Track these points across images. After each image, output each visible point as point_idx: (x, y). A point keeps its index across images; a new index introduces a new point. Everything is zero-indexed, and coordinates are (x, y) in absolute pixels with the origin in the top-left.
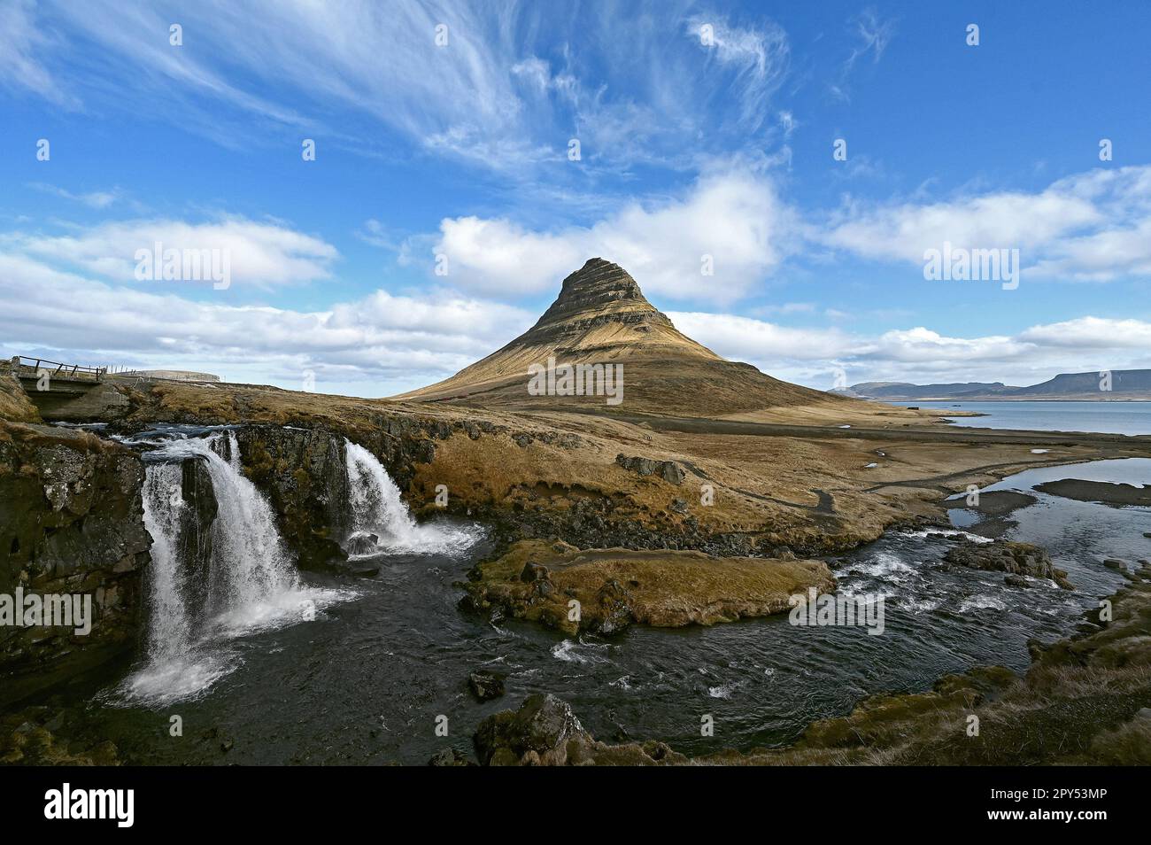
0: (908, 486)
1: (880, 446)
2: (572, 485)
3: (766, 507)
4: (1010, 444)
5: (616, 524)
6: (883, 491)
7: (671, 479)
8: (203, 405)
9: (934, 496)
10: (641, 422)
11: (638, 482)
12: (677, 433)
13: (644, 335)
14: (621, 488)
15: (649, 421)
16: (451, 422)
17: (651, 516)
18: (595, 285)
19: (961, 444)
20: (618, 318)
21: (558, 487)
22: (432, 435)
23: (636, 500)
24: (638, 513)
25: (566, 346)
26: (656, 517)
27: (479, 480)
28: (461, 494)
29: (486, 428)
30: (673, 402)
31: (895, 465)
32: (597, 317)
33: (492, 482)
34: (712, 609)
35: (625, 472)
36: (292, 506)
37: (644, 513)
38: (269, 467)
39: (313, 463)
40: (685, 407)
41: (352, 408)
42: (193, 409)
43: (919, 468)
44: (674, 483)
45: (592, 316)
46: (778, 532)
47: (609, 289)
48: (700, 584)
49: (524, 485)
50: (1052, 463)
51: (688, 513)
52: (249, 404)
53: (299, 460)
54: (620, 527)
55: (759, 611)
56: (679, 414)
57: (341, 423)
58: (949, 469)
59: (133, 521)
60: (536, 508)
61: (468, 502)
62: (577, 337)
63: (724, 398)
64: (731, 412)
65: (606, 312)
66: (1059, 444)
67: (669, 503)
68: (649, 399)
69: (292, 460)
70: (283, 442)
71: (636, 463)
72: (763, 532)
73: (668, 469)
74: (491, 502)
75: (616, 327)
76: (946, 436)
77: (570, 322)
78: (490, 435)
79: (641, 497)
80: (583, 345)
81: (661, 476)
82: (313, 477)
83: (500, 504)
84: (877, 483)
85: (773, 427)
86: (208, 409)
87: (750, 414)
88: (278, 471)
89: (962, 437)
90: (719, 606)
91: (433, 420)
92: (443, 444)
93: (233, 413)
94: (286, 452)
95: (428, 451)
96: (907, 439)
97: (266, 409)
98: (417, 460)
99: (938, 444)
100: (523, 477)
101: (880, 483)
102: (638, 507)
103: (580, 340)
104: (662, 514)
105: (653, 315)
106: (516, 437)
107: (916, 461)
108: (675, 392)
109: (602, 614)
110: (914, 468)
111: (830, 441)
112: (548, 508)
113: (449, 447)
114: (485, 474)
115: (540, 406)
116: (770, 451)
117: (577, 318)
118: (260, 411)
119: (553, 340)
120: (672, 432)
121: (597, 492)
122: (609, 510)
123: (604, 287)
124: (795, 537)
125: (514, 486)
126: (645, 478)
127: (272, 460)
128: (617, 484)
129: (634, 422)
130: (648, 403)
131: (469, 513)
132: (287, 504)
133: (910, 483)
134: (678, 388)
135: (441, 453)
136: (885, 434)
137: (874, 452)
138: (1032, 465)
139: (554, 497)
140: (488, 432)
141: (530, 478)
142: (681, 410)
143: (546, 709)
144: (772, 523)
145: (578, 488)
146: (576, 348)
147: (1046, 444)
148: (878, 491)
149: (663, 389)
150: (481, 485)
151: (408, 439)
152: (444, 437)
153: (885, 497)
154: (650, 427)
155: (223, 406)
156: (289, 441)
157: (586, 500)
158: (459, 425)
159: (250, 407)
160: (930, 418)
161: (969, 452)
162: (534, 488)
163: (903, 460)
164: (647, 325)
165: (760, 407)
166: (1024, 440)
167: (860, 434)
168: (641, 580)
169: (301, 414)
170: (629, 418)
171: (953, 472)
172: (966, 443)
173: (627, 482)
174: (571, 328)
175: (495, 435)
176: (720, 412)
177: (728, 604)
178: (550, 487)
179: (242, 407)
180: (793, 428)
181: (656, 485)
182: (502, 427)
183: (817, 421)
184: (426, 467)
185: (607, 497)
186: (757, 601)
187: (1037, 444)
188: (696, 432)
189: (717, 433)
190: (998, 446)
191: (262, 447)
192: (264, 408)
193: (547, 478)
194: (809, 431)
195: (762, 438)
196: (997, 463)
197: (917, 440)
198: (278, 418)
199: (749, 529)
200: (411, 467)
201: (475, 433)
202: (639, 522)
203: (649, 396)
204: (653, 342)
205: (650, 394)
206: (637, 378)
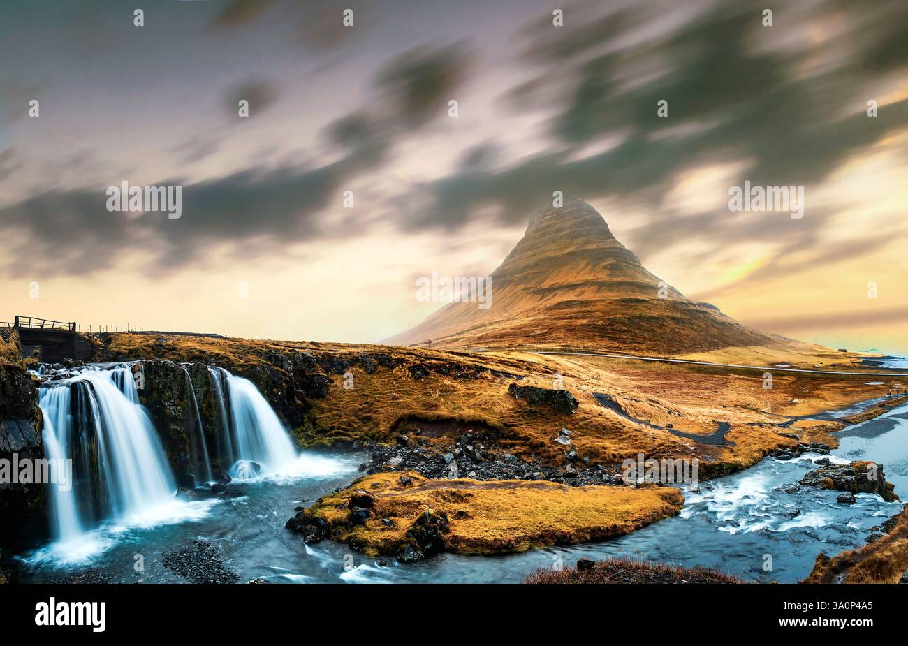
5: (495, 457)
7: (562, 409)
13: (611, 272)
16: (349, 357)
18: (562, 222)
22: (328, 371)
25: (533, 285)
26: (535, 448)
27: (368, 414)
28: (350, 428)
32: (563, 255)
37: (526, 445)
45: (559, 253)
51: (570, 444)
62: (543, 275)
63: (683, 338)
64: (688, 351)
65: (572, 249)
69: (175, 390)
71: (526, 392)
73: (559, 398)
75: (582, 264)
79: (525, 428)
80: (547, 284)
81: (552, 405)
87: (706, 354)
92: (338, 378)
95: (322, 385)
98: (311, 396)
103: (545, 280)
105: (620, 252)
108: (636, 331)
117: (542, 256)
126: (534, 408)
130: (607, 343)
134: (639, 327)
140: (384, 365)
146: (542, 287)
149: (625, 328)
150: (370, 418)
152: (341, 372)
156: (172, 374)
160: (853, 359)
164: (613, 261)
165: (716, 347)
176: (679, 351)
181: (545, 415)
201: (370, 367)
202: (518, 454)
203: (610, 335)
204: (619, 280)
205: (612, 333)
206: (600, 316)
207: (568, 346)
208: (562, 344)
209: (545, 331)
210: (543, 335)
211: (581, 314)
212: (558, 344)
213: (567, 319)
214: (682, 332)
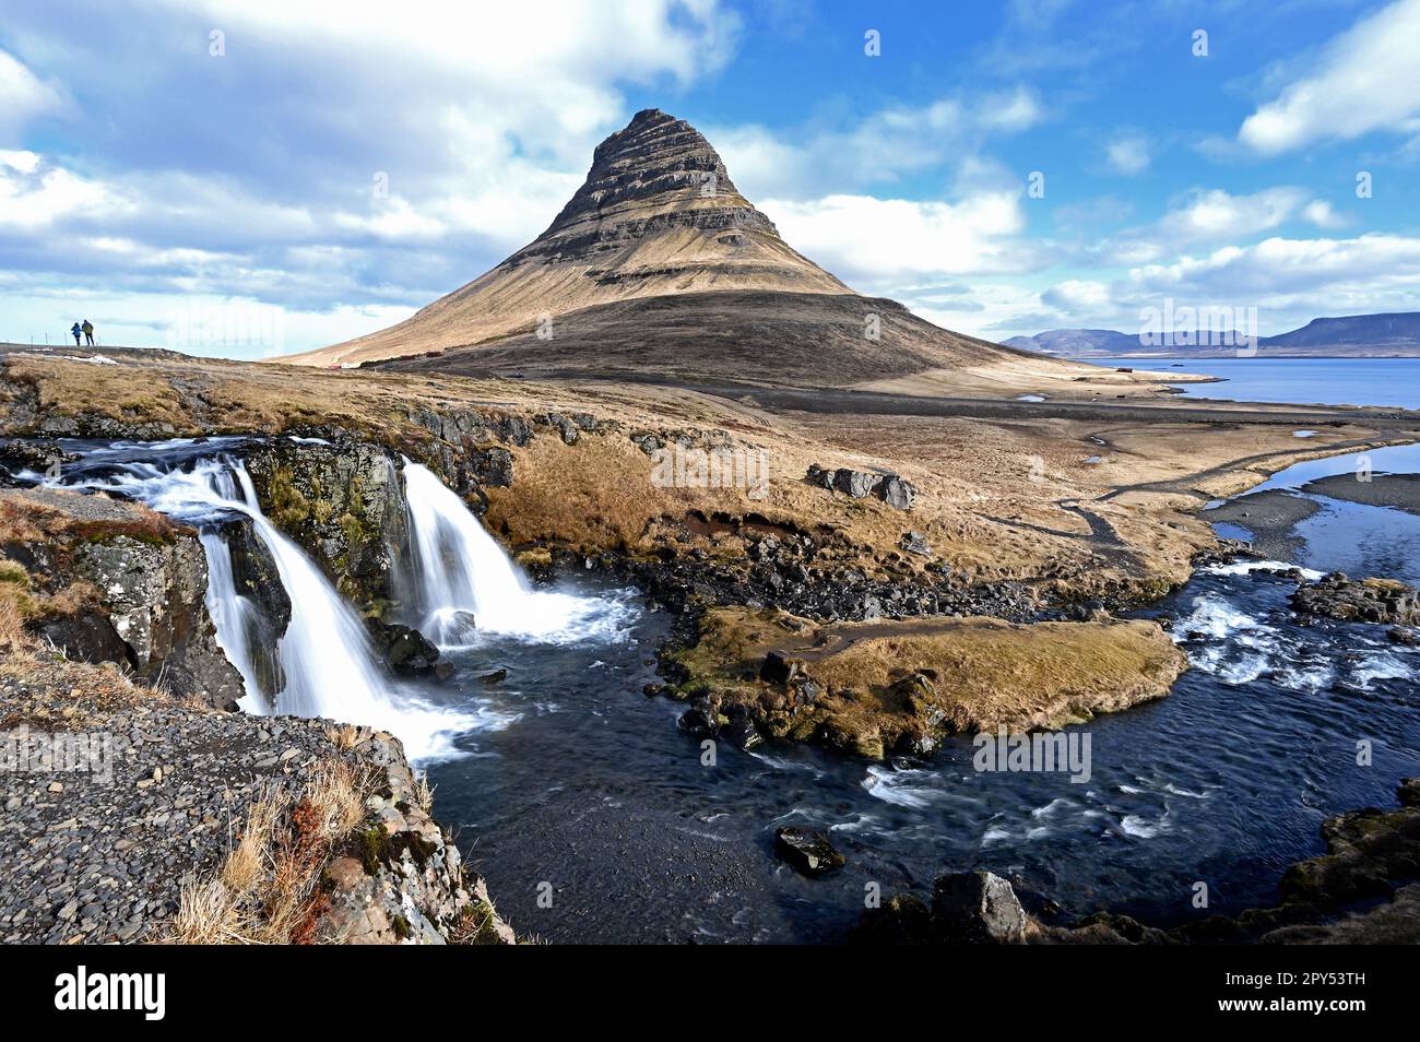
0: (1151, 490)
1: (1095, 430)
2: (745, 517)
3: (1039, 541)
4: (1265, 423)
5: (827, 575)
6: (1123, 499)
7: (896, 502)
8: (124, 401)
9: (1189, 505)
10: (742, 396)
11: (849, 508)
12: (800, 412)
13: (732, 249)
14: (825, 518)
15: (754, 395)
16: (528, 416)
17: (876, 559)
18: (650, 159)
19: (1202, 425)
20: (690, 219)
21: (722, 519)
22: (503, 439)
23: (851, 537)
24: (856, 556)
25: (604, 267)
26: (884, 562)
27: (593, 511)
28: (570, 536)
29: (586, 424)
30: (785, 363)
31: (1125, 459)
32: (654, 218)
33: (616, 514)
34: (1058, 706)
35: (825, 493)
36: (347, 578)
37: (866, 556)
38: (303, 515)
39: (366, 503)
40: (803, 371)
41: (375, 398)
42: (109, 410)
43: (1158, 464)
44: (899, 508)
45: (647, 215)
46: (1066, 577)
47: (673, 167)
48: (1023, 670)
49: (667, 518)
50: (1324, 452)
51: (932, 554)
52: (206, 396)
53: (347, 500)
54: (834, 578)
55: (1117, 703)
56: (796, 383)
57: (377, 428)
58: (1197, 464)
59: (206, 648)
60: (693, 553)
61: (582, 548)
62: (622, 251)
63: (860, 356)
64: (871, 377)
65: (669, 209)
66: (1326, 423)
67: (899, 539)
68: (748, 358)
69: (337, 500)
70: (319, 471)
71: (844, 480)
72: (1043, 579)
73: (894, 487)
74: (621, 548)
75: (686, 235)
76: (1182, 414)
77: (609, 225)
78: (594, 437)
79: (856, 531)
80: (631, 266)
81: (882, 497)
82: (367, 528)
83: (637, 551)
84: (1110, 488)
85: (941, 402)
86: (137, 409)
87: (899, 381)
88: (318, 523)
89: (1204, 415)
90: (1065, 700)
91: (502, 414)
92: (522, 453)
93: (182, 413)
94: (326, 488)
95: (504, 465)
96: (1130, 418)
97: (240, 405)
98: (487, 484)
99: (1171, 426)
100: (663, 506)
101: (1115, 487)
102: (856, 548)
103: (625, 259)
104: (894, 557)
105: (748, 215)
106: (637, 439)
107: (1152, 453)
108: (787, 347)
109: (917, 727)
110: (1152, 463)
111: (1024, 423)
112: (713, 553)
113: (534, 459)
114: (602, 502)
115: (574, 370)
116: (949, 442)
117: (620, 218)
118: (230, 409)
119: (579, 256)
120: (793, 412)
121: (788, 527)
122: (810, 553)
123: (665, 163)
124: (1091, 584)
125: (652, 520)
126: (858, 501)
127: (305, 502)
128: (817, 512)
129: (734, 397)
130: (745, 365)
131: (589, 565)
132: (340, 575)
133: (1154, 487)
134: (790, 339)
135: (522, 469)
136: (1098, 411)
137: (1088, 439)
138: (1300, 456)
139: (718, 535)
140: (589, 431)
141: (676, 507)
142: (798, 377)
143: (991, 895)
144: (1054, 565)
145: (755, 519)
146: (622, 270)
147: (1310, 424)
148: (1117, 499)
149: (766, 342)
150: (598, 520)
151: (472, 449)
152: (523, 441)
153: (1127, 508)
154: (757, 404)
155: (163, 401)
156: (329, 469)
157: (772, 539)
158: (541, 421)
159: (208, 402)
160: (1149, 386)
161: (1215, 436)
162: (682, 521)
163: (1133, 450)
164: (736, 232)
165: (912, 369)
166: (1281, 418)
167: (1064, 411)
168: (936, 668)
169: (303, 412)
170: (722, 390)
171: (1205, 468)
172: (1208, 422)
173: (831, 509)
174: (613, 235)
175: (602, 435)
176: (856, 378)
177: (1075, 697)
178: (709, 519)
179: (193, 402)
180: (971, 404)
181: (876, 512)
182: (611, 422)
183: (996, 391)
184: (501, 493)
185: (804, 533)
186: (1112, 691)
187: (1298, 424)
188: (827, 412)
189: (859, 413)
190: (1249, 427)
191: (286, 481)
192: (235, 404)
193: (703, 506)
194: (994, 408)
195: (928, 419)
196: (1257, 454)
197: (1141, 420)
198: (267, 422)
199: (1024, 575)
200: (482, 495)
201: (570, 434)
202: (861, 570)
203: (747, 353)
204: (748, 262)
205: (749, 350)
206: (725, 322)
207: (686, 371)
208: (675, 367)
209: (641, 344)
210: (640, 351)
211: (694, 318)
212: (669, 367)
213: (672, 325)
214: (856, 347)
